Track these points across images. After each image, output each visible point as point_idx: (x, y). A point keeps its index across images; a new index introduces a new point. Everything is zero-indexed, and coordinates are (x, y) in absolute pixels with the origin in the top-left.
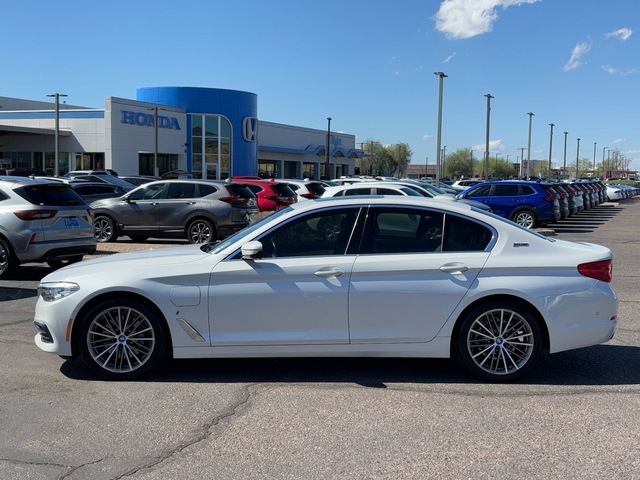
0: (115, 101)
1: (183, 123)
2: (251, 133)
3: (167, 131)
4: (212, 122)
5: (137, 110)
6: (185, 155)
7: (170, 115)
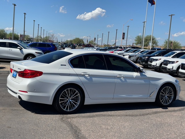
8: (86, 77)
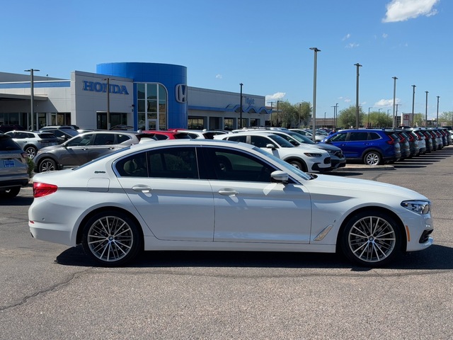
0: (78, 73)
1: (130, 90)
2: (182, 96)
3: (118, 95)
4: (152, 88)
5: (95, 80)
6: (132, 114)
7: (120, 83)
8: (143, 196)
